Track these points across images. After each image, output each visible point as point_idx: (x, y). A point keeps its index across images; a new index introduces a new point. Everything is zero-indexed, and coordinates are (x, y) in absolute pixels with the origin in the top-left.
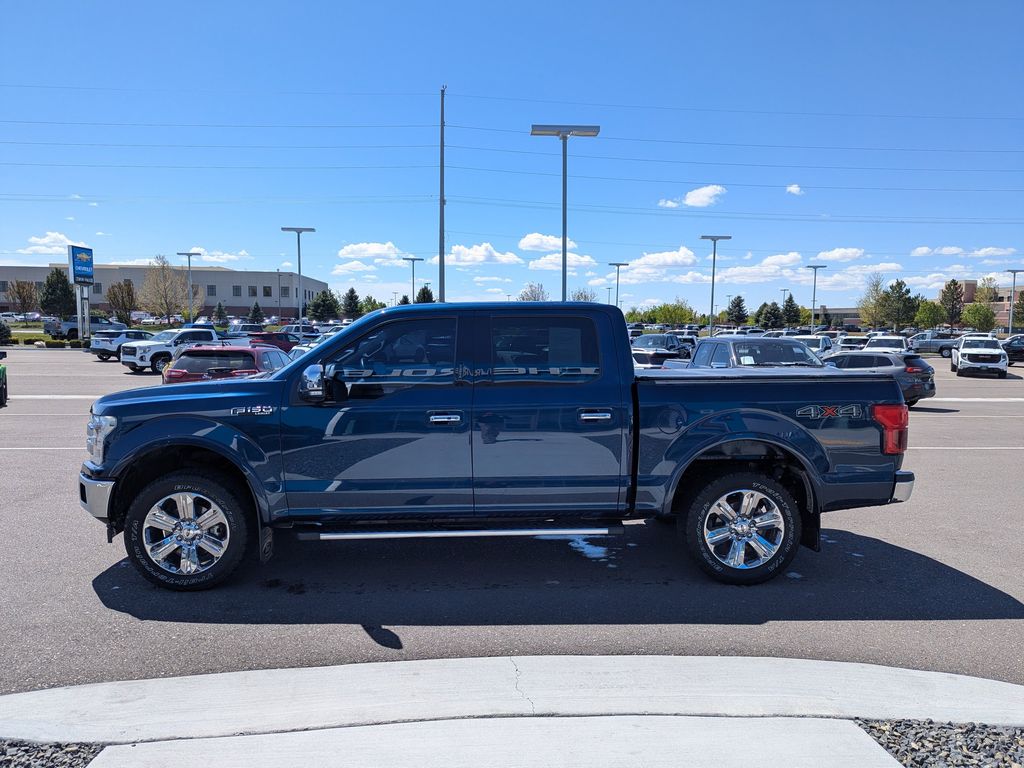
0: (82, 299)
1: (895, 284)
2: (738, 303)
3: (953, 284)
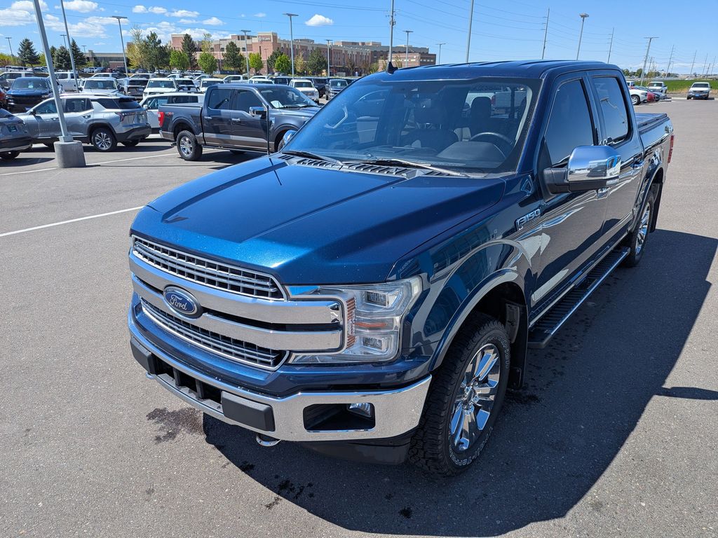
1: (150, 35)
2: (27, 46)
3: (187, 37)
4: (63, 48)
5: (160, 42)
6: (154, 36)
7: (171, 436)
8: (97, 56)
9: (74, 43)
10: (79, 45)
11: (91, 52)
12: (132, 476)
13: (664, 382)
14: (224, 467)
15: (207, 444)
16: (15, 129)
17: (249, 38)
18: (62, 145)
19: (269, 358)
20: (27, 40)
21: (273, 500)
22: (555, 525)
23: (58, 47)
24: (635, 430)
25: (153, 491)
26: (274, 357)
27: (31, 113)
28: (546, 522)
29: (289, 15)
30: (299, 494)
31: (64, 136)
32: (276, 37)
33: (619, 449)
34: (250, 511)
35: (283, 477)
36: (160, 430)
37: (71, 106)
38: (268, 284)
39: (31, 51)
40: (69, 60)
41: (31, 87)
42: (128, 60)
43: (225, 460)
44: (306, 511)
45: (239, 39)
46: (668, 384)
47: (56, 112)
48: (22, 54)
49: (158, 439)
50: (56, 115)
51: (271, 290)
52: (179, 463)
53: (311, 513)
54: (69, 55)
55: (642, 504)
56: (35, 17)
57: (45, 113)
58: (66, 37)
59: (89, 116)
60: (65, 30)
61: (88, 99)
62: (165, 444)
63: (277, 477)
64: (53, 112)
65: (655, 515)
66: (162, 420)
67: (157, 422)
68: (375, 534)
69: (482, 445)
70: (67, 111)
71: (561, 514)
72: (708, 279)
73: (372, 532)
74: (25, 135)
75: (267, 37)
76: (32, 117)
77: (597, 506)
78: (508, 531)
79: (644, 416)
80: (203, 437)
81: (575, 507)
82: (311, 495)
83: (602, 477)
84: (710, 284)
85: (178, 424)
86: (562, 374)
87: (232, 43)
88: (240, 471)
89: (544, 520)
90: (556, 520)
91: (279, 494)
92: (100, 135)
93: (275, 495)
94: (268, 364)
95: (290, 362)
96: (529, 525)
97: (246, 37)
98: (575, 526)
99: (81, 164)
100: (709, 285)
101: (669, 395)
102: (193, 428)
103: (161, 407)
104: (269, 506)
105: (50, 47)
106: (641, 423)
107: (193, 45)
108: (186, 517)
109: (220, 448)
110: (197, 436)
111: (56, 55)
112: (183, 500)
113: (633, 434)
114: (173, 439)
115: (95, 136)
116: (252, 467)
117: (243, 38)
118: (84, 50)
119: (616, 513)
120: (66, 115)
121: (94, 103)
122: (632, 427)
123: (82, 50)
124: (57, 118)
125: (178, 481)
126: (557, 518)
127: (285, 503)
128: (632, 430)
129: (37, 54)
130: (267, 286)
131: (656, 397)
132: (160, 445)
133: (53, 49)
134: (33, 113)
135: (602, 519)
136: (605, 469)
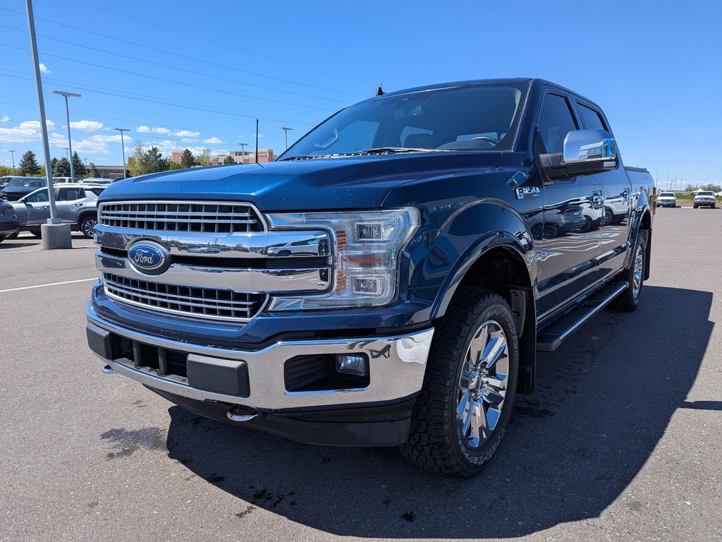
1: (151, 150)
2: (30, 157)
3: (187, 152)
4: (64, 159)
5: (160, 155)
6: (155, 150)
7: (127, 453)
8: (97, 168)
9: (76, 155)
10: (80, 157)
11: (92, 165)
12: (72, 490)
13: (685, 398)
14: (188, 479)
15: (169, 459)
16: (4, 213)
17: (246, 154)
18: (49, 227)
19: (245, 306)
20: (30, 152)
21: (246, 509)
22: (588, 524)
23: (59, 158)
24: (664, 437)
25: (97, 504)
26: (250, 303)
27: (23, 201)
28: (578, 522)
29: (284, 129)
30: (278, 502)
31: (52, 218)
32: (272, 153)
33: (650, 454)
34: (216, 521)
35: (259, 488)
36: (114, 447)
37: (64, 195)
38: (247, 215)
39: (33, 162)
40: (69, 170)
41: (27, 185)
42: (128, 172)
43: (190, 473)
44: (285, 518)
45: (236, 155)
46: (691, 398)
47: (47, 200)
48: (24, 165)
49: (111, 456)
50: (47, 204)
51: (251, 221)
52: (132, 477)
53: (293, 520)
54: (69, 165)
55: (687, 502)
56: (41, 135)
57: (37, 201)
58: (69, 151)
59: (81, 205)
60: (68, 145)
61: (82, 189)
62: (119, 460)
63: (251, 487)
64: (45, 201)
65: (704, 513)
66: (119, 439)
67: (113, 441)
68: (371, 539)
69: (494, 448)
70: (59, 200)
71: (595, 514)
72: (710, 319)
73: (367, 537)
74: (14, 220)
75: (264, 153)
76: (23, 205)
77: (636, 506)
78: (533, 532)
79: (670, 425)
80: (166, 452)
81: (610, 507)
82: (293, 503)
83: (635, 479)
84: (714, 323)
85: (136, 442)
86: (574, 392)
87: (230, 157)
88: (207, 483)
89: (575, 520)
90: (589, 520)
91: (253, 503)
92: (91, 223)
93: (248, 504)
94: (243, 314)
95: (270, 308)
96: (558, 526)
97: (243, 154)
98: (613, 525)
99: (68, 246)
100: (712, 324)
101: (694, 408)
102: (155, 444)
103: (117, 428)
104: (240, 515)
105: (52, 159)
106: (668, 431)
107: (193, 158)
108: (135, 528)
109: (184, 462)
110: (157, 452)
111: (57, 165)
112: (134, 511)
113: (662, 441)
114: (129, 455)
115: (86, 223)
116: (222, 479)
117: (240, 154)
118: (86, 162)
119: (659, 512)
120: (58, 203)
121: (86, 192)
122: (660, 434)
123: (83, 162)
124: (49, 206)
125: (129, 494)
126: (589, 518)
127: (260, 512)
128: (661, 437)
129: (38, 165)
130: (245, 218)
131: (679, 410)
132: (112, 462)
133: (55, 160)
134: (25, 201)
135: (644, 518)
136: (637, 472)
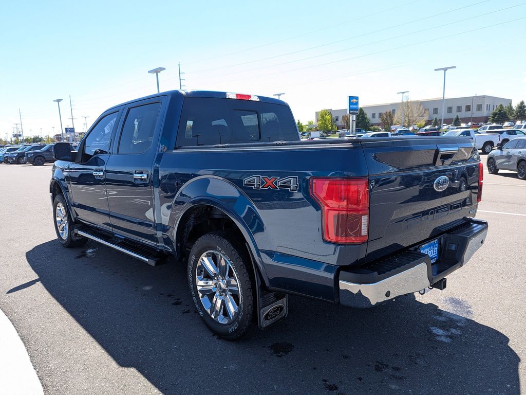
0: (352, 121)
